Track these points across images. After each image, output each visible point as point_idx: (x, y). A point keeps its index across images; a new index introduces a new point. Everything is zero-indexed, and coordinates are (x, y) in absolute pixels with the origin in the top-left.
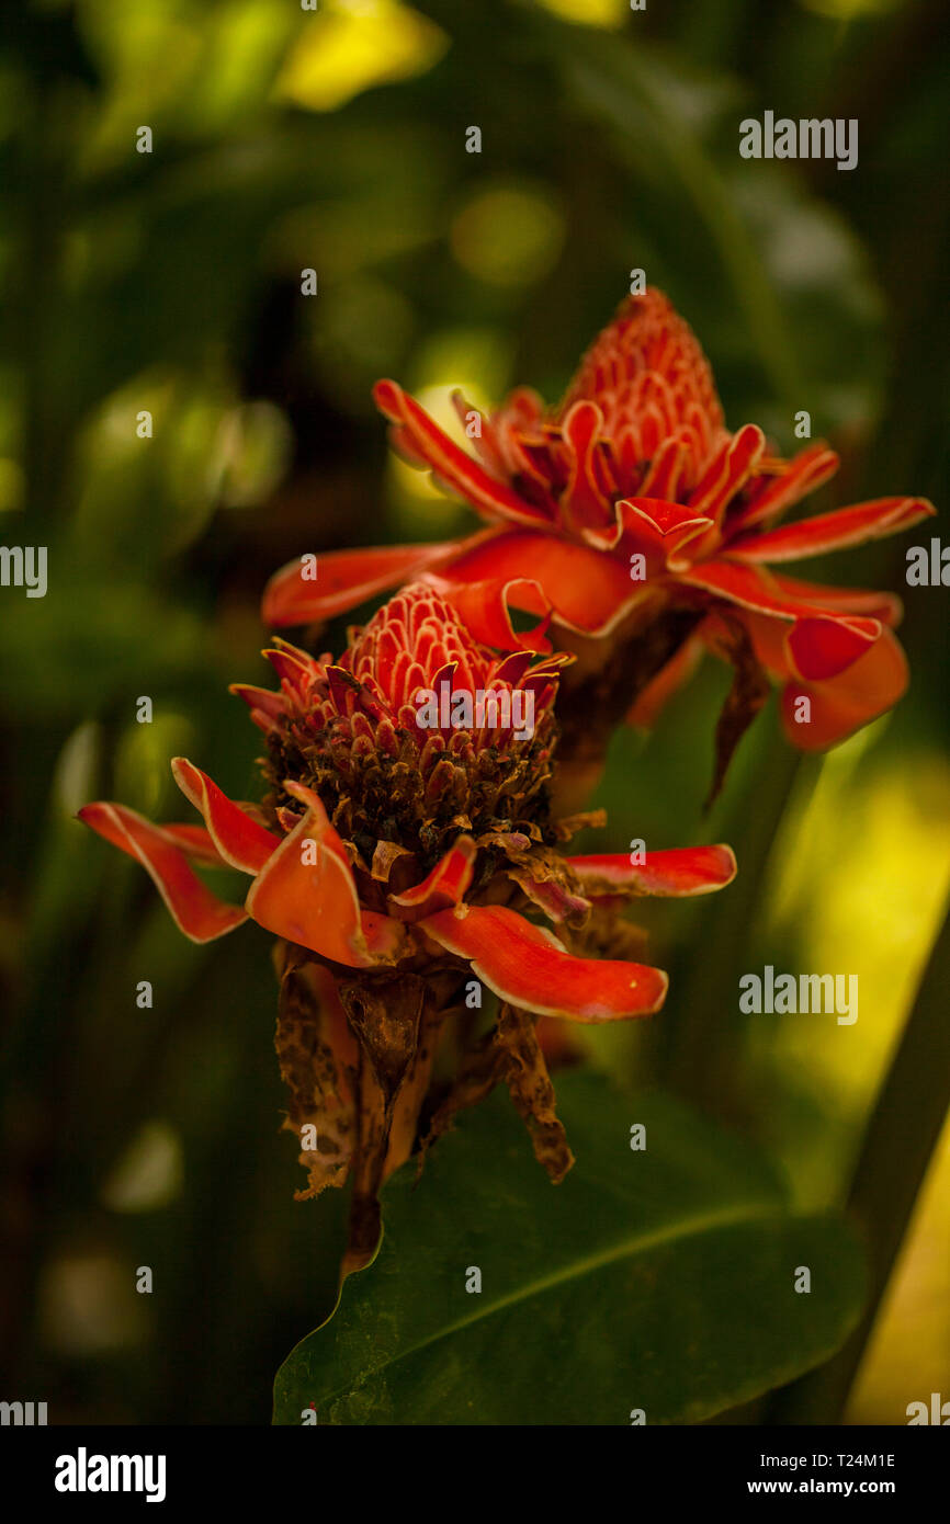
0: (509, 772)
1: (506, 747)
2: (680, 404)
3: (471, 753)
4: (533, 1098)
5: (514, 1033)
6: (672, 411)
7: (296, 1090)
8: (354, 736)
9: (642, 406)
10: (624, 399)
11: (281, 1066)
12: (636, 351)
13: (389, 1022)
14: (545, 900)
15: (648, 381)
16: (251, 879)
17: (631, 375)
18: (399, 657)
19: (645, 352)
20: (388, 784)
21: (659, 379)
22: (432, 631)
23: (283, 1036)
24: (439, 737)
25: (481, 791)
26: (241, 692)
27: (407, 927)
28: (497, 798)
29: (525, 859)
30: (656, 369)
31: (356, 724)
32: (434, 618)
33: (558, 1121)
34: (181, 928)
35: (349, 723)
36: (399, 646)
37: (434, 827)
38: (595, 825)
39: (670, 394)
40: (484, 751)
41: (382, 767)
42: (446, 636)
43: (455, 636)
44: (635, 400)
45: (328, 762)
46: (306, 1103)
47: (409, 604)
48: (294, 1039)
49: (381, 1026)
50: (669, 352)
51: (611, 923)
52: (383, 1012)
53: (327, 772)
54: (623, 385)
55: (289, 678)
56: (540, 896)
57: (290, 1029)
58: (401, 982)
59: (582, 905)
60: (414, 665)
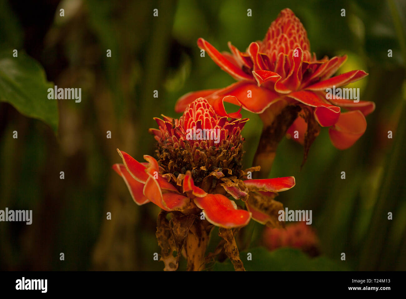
0: (220, 153)
1: (220, 146)
2: (292, 43)
3: (207, 147)
4: (231, 253)
5: (225, 233)
6: (289, 45)
7: (163, 249)
8: (173, 142)
9: (280, 44)
10: (275, 42)
11: (158, 242)
12: (280, 28)
13: (181, 228)
14: (232, 192)
15: (283, 36)
16: (144, 185)
17: (278, 35)
18: (190, 119)
19: (282, 28)
20: (182, 157)
21: (285, 36)
22: (201, 111)
23: (159, 233)
24: (197, 143)
25: (210, 159)
26: (153, 131)
27: (191, 200)
28: (217, 161)
29: (226, 180)
30: (285, 33)
31: (174, 139)
32: (202, 108)
33: (240, 260)
34: (135, 200)
35: (172, 139)
36: (190, 116)
37: (196, 170)
38: (256, 170)
39: (289, 40)
40: (211, 147)
41: (181, 152)
42: (205, 113)
43: (208, 113)
44: (278, 43)
45: (167, 150)
46: (165, 252)
47: (196, 103)
48: (162, 234)
49: (178, 229)
50: (290, 27)
51: (269, 201)
52: (179, 225)
53: (166, 153)
54: (275, 38)
55: (161, 126)
56: (230, 191)
57: (161, 230)
58: (188, 216)
59: (244, 194)
60: (194, 121)
